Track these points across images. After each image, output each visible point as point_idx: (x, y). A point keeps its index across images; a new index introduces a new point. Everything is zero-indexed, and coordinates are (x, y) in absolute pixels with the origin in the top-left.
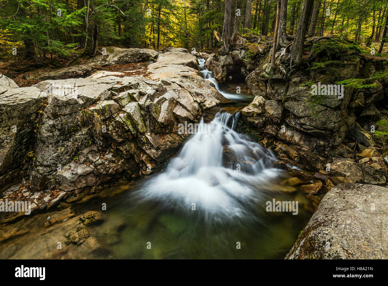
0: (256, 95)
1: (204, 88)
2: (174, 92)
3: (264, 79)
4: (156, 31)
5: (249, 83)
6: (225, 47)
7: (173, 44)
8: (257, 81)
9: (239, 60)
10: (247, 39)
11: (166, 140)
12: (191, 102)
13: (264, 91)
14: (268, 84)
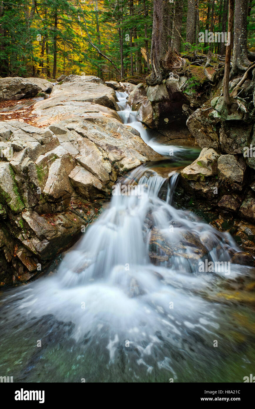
0: (205, 147)
1: (122, 137)
2: (72, 145)
3: (214, 121)
4: (50, 50)
5: (191, 128)
6: (156, 72)
7: (78, 71)
8: (204, 125)
9: (178, 92)
10: (190, 59)
11: (57, 222)
12: (99, 160)
13: (216, 140)
14: (220, 130)
